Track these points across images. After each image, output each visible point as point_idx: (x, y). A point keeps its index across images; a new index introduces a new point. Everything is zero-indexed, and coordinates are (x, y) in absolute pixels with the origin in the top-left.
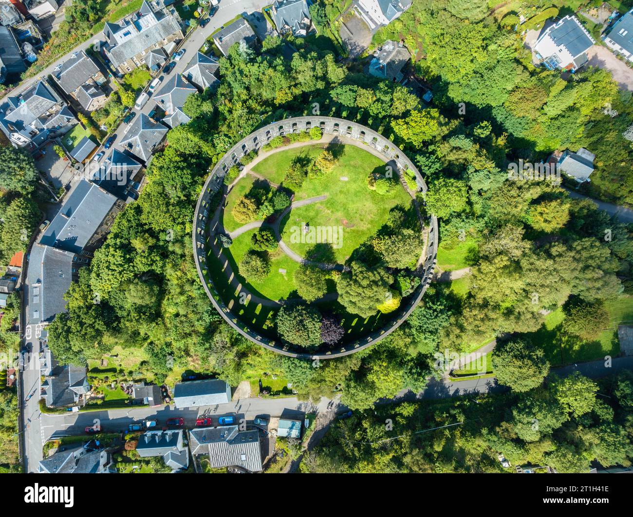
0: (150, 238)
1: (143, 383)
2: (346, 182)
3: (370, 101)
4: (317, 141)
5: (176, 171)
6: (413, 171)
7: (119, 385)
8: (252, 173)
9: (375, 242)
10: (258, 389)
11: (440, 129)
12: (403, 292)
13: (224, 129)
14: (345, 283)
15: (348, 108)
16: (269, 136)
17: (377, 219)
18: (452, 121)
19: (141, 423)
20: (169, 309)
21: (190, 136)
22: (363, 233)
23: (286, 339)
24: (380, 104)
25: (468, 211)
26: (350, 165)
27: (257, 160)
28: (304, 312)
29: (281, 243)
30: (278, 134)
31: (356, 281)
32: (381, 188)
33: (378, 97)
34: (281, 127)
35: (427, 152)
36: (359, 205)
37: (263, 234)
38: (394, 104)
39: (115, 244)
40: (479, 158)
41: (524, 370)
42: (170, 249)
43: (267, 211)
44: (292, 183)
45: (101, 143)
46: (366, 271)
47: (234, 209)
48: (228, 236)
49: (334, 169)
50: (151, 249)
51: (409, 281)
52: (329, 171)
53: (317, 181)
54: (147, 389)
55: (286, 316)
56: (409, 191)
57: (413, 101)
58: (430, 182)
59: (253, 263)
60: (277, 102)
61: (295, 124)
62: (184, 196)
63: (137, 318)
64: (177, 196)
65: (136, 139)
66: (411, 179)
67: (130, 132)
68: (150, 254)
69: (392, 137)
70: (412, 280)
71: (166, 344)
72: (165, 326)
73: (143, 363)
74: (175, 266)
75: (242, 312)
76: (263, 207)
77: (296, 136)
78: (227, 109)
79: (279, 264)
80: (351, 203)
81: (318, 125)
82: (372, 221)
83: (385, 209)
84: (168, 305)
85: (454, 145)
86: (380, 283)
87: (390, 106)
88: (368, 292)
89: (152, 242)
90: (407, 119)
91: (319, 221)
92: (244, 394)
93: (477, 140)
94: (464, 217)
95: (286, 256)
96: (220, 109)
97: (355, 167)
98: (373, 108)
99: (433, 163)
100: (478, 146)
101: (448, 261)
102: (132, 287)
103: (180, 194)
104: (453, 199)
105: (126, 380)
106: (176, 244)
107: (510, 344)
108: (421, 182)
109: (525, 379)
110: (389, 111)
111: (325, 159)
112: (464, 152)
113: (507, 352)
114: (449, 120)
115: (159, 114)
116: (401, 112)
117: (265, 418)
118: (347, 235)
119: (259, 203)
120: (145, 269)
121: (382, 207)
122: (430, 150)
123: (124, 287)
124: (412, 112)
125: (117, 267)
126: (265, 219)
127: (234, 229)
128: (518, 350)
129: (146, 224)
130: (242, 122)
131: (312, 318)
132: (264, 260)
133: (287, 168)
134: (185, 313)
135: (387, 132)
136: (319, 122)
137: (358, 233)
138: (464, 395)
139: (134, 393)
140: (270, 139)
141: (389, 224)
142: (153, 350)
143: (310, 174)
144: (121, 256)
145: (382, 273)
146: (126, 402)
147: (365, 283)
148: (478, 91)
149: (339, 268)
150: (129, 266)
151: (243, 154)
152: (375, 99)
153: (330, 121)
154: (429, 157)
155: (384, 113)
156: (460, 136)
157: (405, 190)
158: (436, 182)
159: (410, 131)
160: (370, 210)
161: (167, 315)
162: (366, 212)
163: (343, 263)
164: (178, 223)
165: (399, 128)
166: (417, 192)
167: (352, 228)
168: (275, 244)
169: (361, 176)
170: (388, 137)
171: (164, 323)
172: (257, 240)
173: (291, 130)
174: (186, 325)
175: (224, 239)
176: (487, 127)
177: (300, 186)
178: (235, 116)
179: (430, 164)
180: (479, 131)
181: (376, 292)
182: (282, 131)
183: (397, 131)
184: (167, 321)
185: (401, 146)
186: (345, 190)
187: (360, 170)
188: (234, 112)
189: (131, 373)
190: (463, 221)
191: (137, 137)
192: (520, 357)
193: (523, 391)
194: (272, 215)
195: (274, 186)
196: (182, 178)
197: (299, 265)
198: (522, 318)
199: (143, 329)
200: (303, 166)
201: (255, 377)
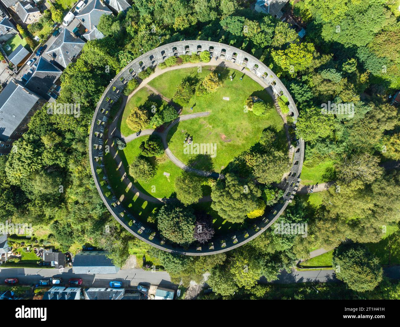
0: (57, 137)
1: (51, 249)
2: (228, 102)
3: (255, 32)
4: (205, 63)
5: (82, 80)
6: (287, 97)
7: (33, 249)
8: (148, 86)
9: (248, 158)
10: (142, 262)
11: (313, 61)
12: (268, 202)
13: (129, 46)
14: (218, 194)
15: (235, 37)
16: (164, 55)
17: (251, 136)
18: (324, 56)
19: (49, 280)
20: (72, 196)
21: (97, 50)
22: (238, 148)
23: (164, 235)
24: (263, 35)
25: (331, 137)
26: (232, 87)
27: (153, 76)
28: (181, 214)
29: (168, 150)
30: (173, 54)
31: (228, 193)
32: (258, 110)
33: (262, 29)
34: (175, 49)
35: (301, 82)
36: (237, 123)
37: (150, 143)
38: (276, 37)
39: (29, 138)
40: (347, 92)
41: (362, 276)
42: (74, 146)
43: (156, 122)
44: (181, 99)
45: (34, 51)
46: (238, 184)
47: (128, 118)
48: (123, 140)
49: (218, 89)
50: (57, 146)
51: (273, 193)
52: (214, 90)
53: (202, 99)
54: (54, 254)
55: (165, 216)
56: (281, 114)
57: (292, 35)
58: (301, 109)
59: (141, 167)
60: (175, 27)
61: (187, 47)
62: (88, 102)
63: (40, 205)
64: (81, 102)
65: (59, 50)
66: (284, 104)
67: (55, 43)
68: (55, 151)
69: (271, 66)
70: (277, 192)
71: (68, 224)
72: (67, 210)
73: (51, 235)
74: (77, 162)
75: (130, 205)
76: (153, 119)
77: (188, 58)
78: (133, 30)
79: (164, 168)
80: (230, 120)
81: (208, 49)
82: (247, 138)
83: (259, 128)
84: (71, 193)
85: (326, 78)
86: (249, 197)
87: (272, 38)
88: (238, 205)
89: (58, 140)
90: (286, 51)
91: (201, 134)
92: (131, 265)
93: (345, 75)
94: (328, 143)
95: (171, 162)
96: (127, 30)
97: (236, 89)
98: (258, 38)
99: (305, 91)
100: (346, 80)
101: (308, 177)
102: (37, 177)
103: (83, 101)
104: (323, 127)
105: (38, 246)
106: (78, 144)
107: (352, 251)
108: (293, 107)
109: (362, 283)
110: (270, 42)
111: (211, 80)
112: (333, 84)
113: (349, 257)
114: (321, 55)
115: (80, 31)
116: (281, 44)
117: (147, 285)
118: (224, 148)
119: (150, 115)
120: (51, 163)
121: (257, 126)
122: (303, 80)
123: (32, 177)
124: (292, 45)
125: (27, 160)
126: (155, 129)
127: (129, 134)
128: (358, 257)
129: (55, 124)
130: (144, 42)
131: (187, 221)
132: (151, 164)
133: (178, 86)
134: (82, 202)
135: (268, 61)
136: (209, 47)
137: (234, 148)
138: (306, 283)
139: (44, 256)
140: (166, 59)
141: (262, 142)
142: (57, 228)
143: (197, 93)
144: (30, 150)
145: (252, 188)
146: (38, 263)
147: (236, 196)
148: (347, 32)
149: (214, 176)
150: (38, 159)
151: (140, 70)
152: (259, 30)
153: (218, 47)
154: (302, 86)
155: (266, 44)
156: (332, 70)
157: (278, 113)
158: (308, 110)
159: (288, 62)
160: (246, 129)
161: (70, 201)
162: (242, 129)
163: (219, 172)
164: (82, 126)
165: (279, 59)
166: (288, 116)
167: (229, 143)
168: (162, 151)
169: (241, 97)
170: (268, 65)
171: (67, 208)
172: (145, 148)
173: (184, 52)
174: (83, 212)
175: (119, 143)
176: (355, 64)
177: (188, 102)
178: (139, 36)
179: (303, 92)
180: (347, 67)
181: (246, 204)
182: (175, 52)
183: (276, 61)
184: (69, 206)
185: (279, 75)
186: (226, 108)
187: (241, 92)
188: (139, 32)
189: (42, 241)
190: (327, 146)
191: (60, 48)
192: (360, 264)
193: (358, 291)
194: (161, 126)
195: (166, 100)
196: (87, 87)
197: (181, 170)
198: (366, 231)
199: (48, 212)
200: (191, 84)
201: (141, 253)
